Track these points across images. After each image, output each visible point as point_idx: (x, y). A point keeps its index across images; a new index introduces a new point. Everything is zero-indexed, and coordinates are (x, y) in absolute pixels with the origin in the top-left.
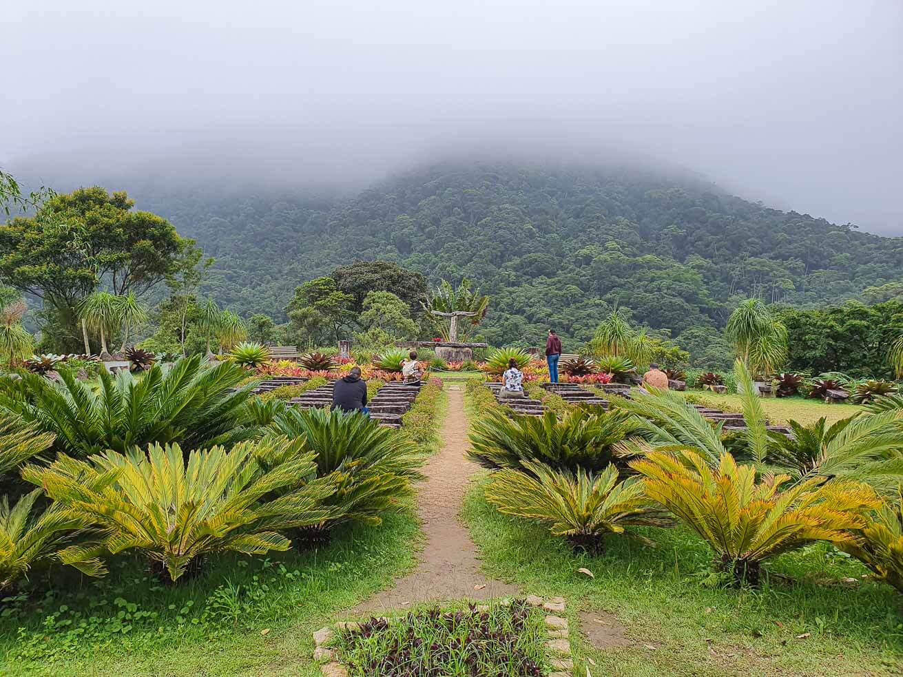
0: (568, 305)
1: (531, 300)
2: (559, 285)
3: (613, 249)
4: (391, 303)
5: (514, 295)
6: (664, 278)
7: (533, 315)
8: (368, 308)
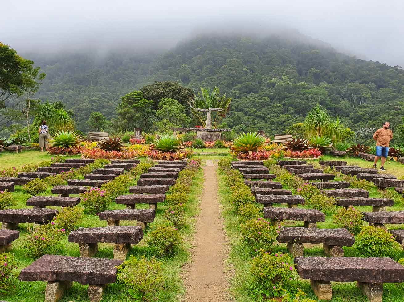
0: (264, 107)
1: (247, 105)
2: (259, 97)
3: (285, 80)
4: (174, 105)
5: (238, 103)
6: (309, 93)
7: (247, 112)
8: (161, 108)
